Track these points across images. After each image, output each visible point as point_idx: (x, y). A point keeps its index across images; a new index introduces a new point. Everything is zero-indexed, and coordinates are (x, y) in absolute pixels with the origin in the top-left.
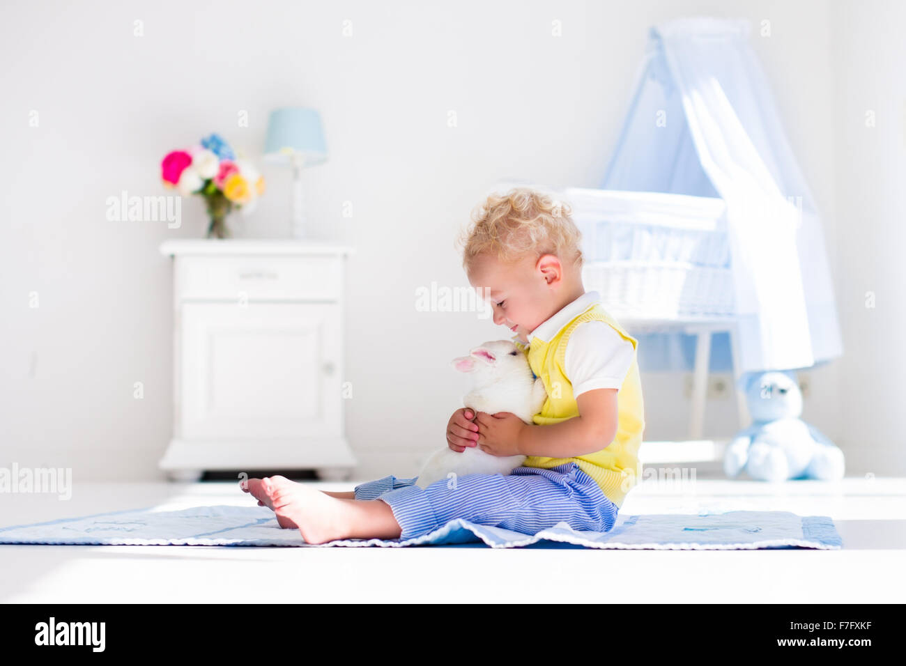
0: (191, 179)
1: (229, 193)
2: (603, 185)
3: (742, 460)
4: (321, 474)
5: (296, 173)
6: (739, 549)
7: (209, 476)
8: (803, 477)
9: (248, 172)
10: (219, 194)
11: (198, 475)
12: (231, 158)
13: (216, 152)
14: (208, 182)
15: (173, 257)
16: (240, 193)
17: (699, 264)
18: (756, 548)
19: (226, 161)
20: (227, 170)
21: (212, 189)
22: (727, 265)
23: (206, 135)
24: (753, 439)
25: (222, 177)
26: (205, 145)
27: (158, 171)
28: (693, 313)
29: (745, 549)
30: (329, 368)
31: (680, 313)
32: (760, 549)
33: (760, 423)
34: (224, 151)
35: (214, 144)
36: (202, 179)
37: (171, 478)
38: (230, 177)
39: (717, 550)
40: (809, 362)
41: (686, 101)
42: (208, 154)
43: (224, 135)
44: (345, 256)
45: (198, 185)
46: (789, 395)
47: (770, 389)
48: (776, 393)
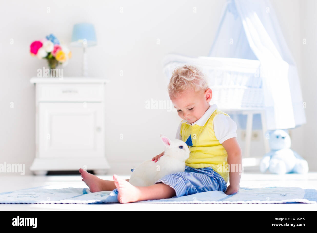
0: (42, 52)
1: (58, 58)
2: (209, 55)
3: (267, 166)
4: (95, 172)
5: (84, 50)
6: (275, 203)
7: (50, 173)
8: (292, 172)
9: (65, 49)
10: (54, 58)
11: (46, 173)
12: (59, 44)
13: (52, 41)
14: (49, 54)
15: (35, 84)
16: (62, 58)
17: (250, 87)
18: (282, 203)
19: (56, 45)
20: (57, 48)
21: (51, 56)
22: (261, 87)
23: (48, 34)
24: (271, 157)
25: (55, 52)
26: (48, 38)
27: (28, 49)
28: (247, 106)
29: (278, 203)
30: (99, 129)
31: (242, 106)
32: (284, 203)
33: (274, 151)
34: (55, 41)
35: (51, 38)
36: (46, 52)
37: (34, 174)
38: (58, 51)
39: (267, 204)
40: (294, 126)
41: (244, 23)
42: (49, 42)
43: (55, 34)
44: (105, 83)
45: (45, 55)
46: (286, 139)
47: (278, 137)
48: (280, 138)
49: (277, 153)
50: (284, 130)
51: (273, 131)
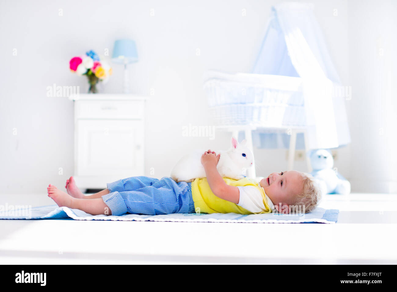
0: (82, 69)
1: (97, 75)
2: (252, 72)
5: (125, 66)
6: (292, 223)
7: (89, 191)
8: (333, 193)
9: (105, 66)
10: (93, 75)
12: (98, 60)
13: (92, 57)
14: (89, 70)
15: (74, 101)
16: (102, 75)
17: (291, 105)
18: (299, 222)
19: (96, 61)
20: (96, 65)
21: (90, 73)
22: (303, 105)
23: (88, 50)
25: (94, 68)
26: (88, 54)
27: (68, 65)
29: (295, 223)
30: (138, 147)
31: (283, 125)
32: (301, 223)
33: (316, 170)
34: (95, 57)
35: (91, 54)
36: (86, 69)
38: (98, 68)
39: (283, 223)
40: (337, 146)
41: (286, 37)
42: (89, 58)
43: (96, 51)
44: (145, 101)
45: (84, 71)
46: (327, 159)
47: (320, 157)
48: (322, 158)
49: (319, 173)
50: (327, 149)
51: (315, 151)
